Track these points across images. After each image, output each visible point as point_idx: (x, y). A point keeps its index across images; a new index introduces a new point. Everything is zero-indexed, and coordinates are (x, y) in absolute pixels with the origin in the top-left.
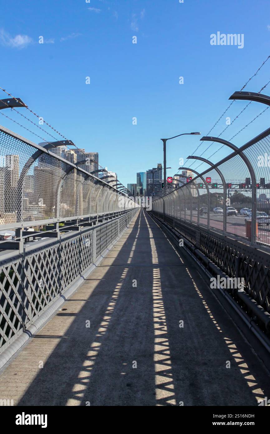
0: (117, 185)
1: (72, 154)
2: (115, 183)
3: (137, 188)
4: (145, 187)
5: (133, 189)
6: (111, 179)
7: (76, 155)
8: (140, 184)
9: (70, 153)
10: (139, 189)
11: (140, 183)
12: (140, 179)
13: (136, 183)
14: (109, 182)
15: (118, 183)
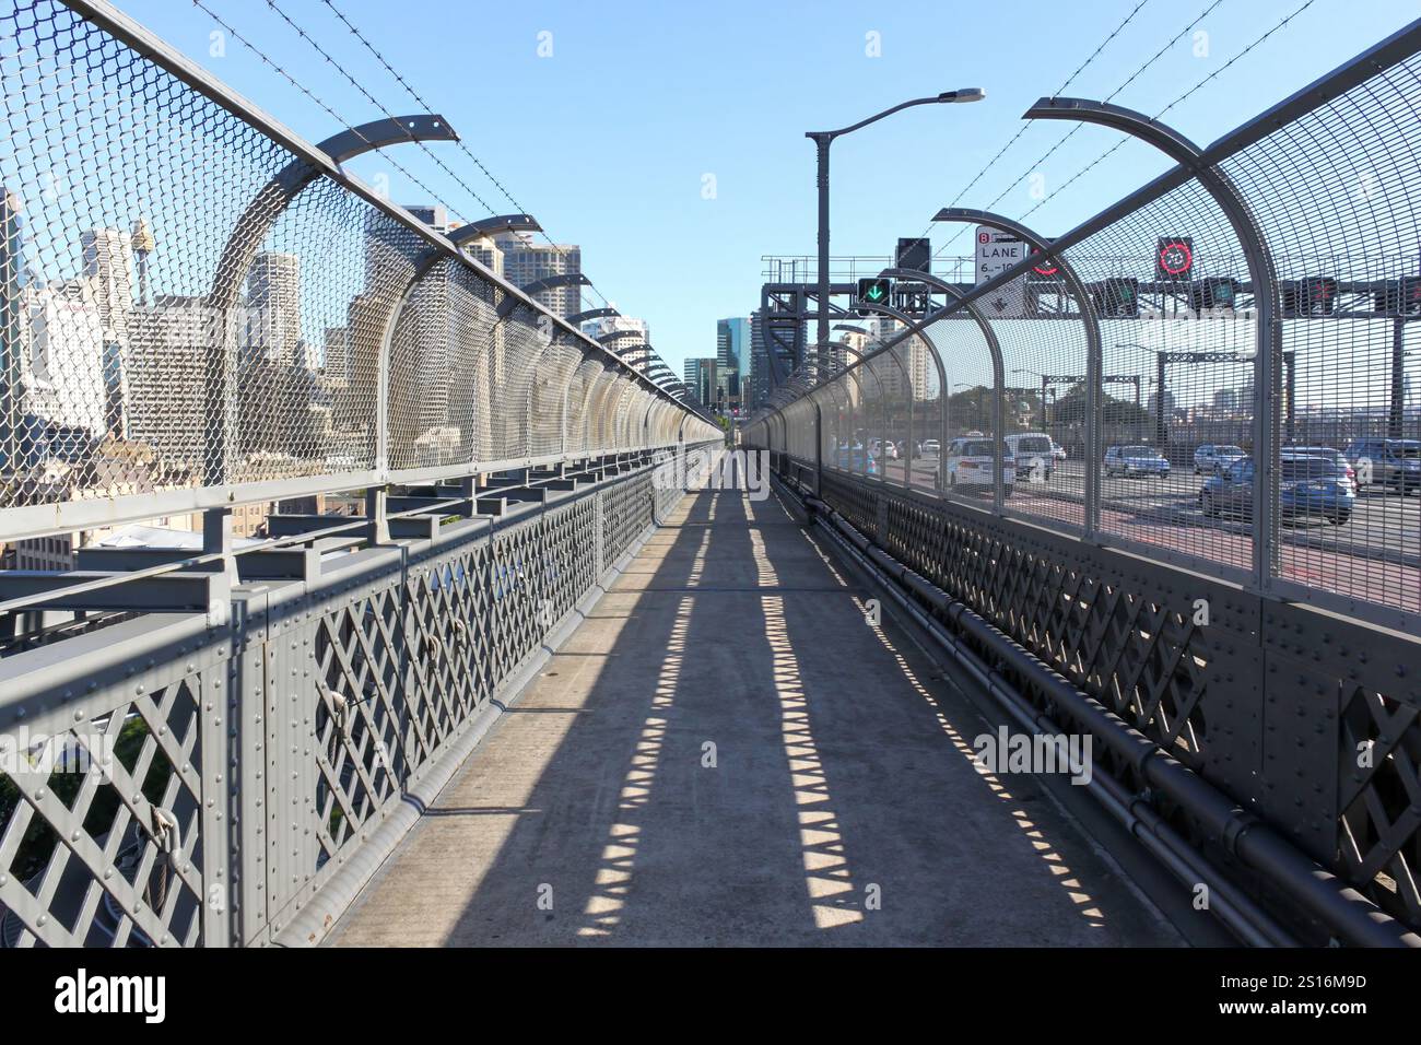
0: (647, 359)
1: (485, 252)
2: (640, 354)
3: (720, 372)
4: (745, 369)
5: (705, 375)
6: (631, 343)
7: (502, 254)
8: (730, 358)
9: (480, 247)
10: (725, 375)
11: (729, 355)
12: (729, 341)
13: (716, 357)
14: (620, 353)
15: (651, 353)
